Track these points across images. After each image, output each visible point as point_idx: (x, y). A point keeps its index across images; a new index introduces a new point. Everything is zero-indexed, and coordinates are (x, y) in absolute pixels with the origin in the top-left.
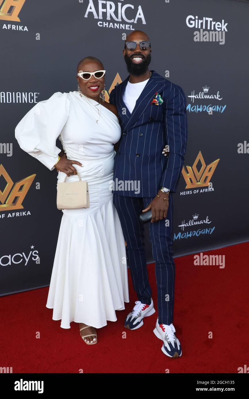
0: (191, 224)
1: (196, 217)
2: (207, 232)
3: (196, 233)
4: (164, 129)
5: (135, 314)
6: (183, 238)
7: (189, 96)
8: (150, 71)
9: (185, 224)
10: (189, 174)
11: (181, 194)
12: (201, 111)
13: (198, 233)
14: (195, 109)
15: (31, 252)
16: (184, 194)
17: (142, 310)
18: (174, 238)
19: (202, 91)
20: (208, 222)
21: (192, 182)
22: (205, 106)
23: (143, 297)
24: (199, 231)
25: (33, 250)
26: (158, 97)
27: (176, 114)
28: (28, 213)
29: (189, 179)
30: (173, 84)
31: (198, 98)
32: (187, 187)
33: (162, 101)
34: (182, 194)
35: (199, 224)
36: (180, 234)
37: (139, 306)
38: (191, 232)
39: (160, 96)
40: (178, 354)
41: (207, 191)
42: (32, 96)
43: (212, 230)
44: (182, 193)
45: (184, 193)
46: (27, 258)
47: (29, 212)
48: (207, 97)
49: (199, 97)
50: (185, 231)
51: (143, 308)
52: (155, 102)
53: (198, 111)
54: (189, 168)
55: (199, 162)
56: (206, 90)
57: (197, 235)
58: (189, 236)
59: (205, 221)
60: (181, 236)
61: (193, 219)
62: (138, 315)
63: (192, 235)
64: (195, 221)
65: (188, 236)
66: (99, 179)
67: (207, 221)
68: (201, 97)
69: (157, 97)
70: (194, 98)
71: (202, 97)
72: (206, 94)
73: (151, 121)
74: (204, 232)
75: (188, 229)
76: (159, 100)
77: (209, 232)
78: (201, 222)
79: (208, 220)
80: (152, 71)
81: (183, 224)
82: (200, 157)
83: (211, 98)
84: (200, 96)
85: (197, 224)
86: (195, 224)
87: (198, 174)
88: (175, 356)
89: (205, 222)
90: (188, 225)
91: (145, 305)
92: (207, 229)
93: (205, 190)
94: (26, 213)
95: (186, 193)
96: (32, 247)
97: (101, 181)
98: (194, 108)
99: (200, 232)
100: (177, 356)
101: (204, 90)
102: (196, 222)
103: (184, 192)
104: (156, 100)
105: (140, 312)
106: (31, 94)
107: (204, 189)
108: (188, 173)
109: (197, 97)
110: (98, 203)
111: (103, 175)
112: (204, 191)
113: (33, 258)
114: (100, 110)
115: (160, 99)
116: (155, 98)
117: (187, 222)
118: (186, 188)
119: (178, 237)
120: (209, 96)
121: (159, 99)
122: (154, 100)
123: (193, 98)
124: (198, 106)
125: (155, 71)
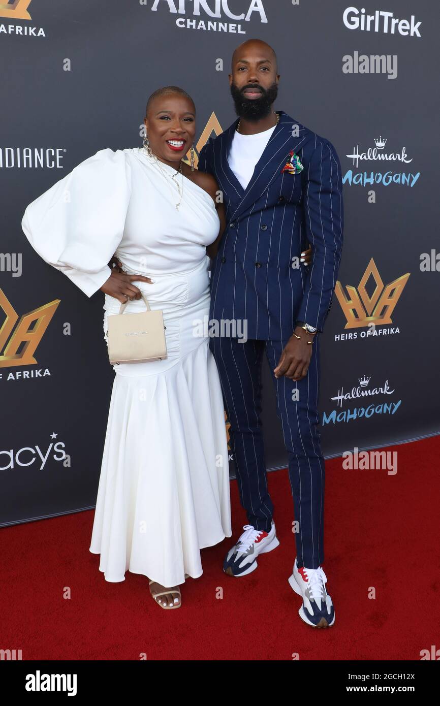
0: (355, 395)
1: (364, 382)
2: (387, 409)
3: (365, 413)
4: (302, 217)
5: (242, 550)
6: (340, 421)
7: (348, 156)
8: (277, 113)
9: (344, 395)
10: (351, 302)
11: (336, 338)
12: (372, 183)
13: (369, 412)
14: (361, 179)
15: (51, 445)
16: (342, 339)
17: (256, 542)
18: (324, 422)
19: (374, 146)
20: (388, 391)
21: (356, 316)
22: (379, 174)
23: (258, 519)
24: (371, 408)
25: (55, 441)
26: (295, 160)
27: (326, 192)
28: (46, 372)
29: (351, 311)
30: (318, 137)
31: (366, 159)
32: (347, 326)
33: (300, 166)
34: (339, 338)
35: (370, 394)
36: (334, 412)
37: (250, 534)
38: (355, 410)
39: (297, 158)
40: (327, 621)
41: (387, 332)
42: (53, 154)
43: (396, 407)
44: (337, 336)
45: (342, 337)
46: (44, 457)
47: (47, 370)
48: (382, 157)
49: (367, 157)
50: (345, 408)
51: (258, 538)
52: (289, 170)
53: (366, 183)
54: (351, 289)
55: (371, 278)
56: (381, 144)
57: (367, 416)
58: (353, 418)
59: (382, 389)
60: (337, 416)
61: (360, 385)
62: (247, 550)
63: (357, 416)
64: (364, 389)
65: (349, 417)
66: (179, 308)
67: (386, 390)
68: (371, 157)
69: (292, 159)
70: (359, 158)
71: (374, 157)
72: (380, 152)
73: (280, 202)
74: (381, 410)
75: (350, 405)
76: (296, 165)
77: (389, 410)
78: (375, 392)
79: (389, 387)
80: (280, 113)
81: (340, 395)
82: (372, 269)
83: (390, 159)
84: (369, 156)
85: (367, 395)
86: (363, 395)
87: (369, 302)
88: (320, 624)
89: (382, 392)
90: (349, 397)
91: (262, 533)
92: (386, 404)
93: (382, 331)
94: (42, 373)
95: (345, 336)
96: (54, 436)
97: (184, 313)
98: (359, 178)
99: (373, 410)
100: (325, 624)
101: (378, 144)
102: (366, 391)
103: (342, 335)
104: (292, 166)
105: (252, 546)
106: (50, 152)
107: (380, 330)
108: (349, 299)
109: (365, 157)
110: (178, 353)
111: (186, 301)
112: (380, 333)
113: (55, 457)
114: (180, 185)
115: (298, 163)
116: (289, 162)
117: (347, 391)
118: (346, 328)
119: (332, 420)
120: (386, 155)
121: (296, 163)
122: (288, 165)
123: (356, 159)
124: (365, 174)
125: (284, 111)
